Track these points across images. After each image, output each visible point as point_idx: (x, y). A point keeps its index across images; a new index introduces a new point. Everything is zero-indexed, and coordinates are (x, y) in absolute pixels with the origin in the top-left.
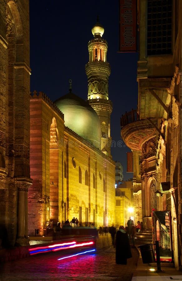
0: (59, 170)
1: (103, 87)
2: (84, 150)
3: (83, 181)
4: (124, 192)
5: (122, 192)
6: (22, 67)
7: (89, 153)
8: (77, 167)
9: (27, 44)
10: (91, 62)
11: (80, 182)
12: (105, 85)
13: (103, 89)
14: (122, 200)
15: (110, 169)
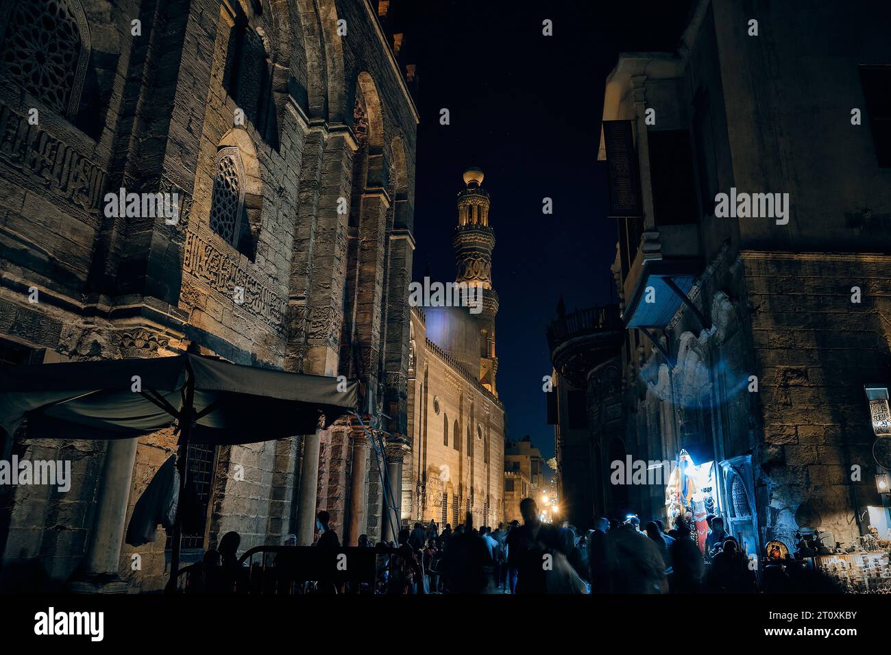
0: (415, 421)
1: (482, 268)
2: (454, 381)
3: (451, 441)
4: (519, 463)
5: (514, 463)
6: (404, 237)
7: (461, 388)
8: (442, 414)
9: (411, 199)
10: (461, 227)
11: (446, 443)
12: (486, 263)
13: (482, 272)
14: (517, 478)
15: (495, 417)
